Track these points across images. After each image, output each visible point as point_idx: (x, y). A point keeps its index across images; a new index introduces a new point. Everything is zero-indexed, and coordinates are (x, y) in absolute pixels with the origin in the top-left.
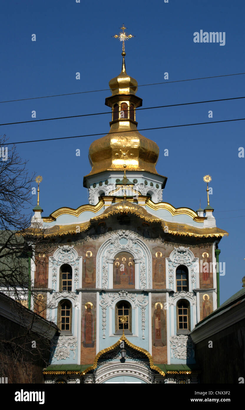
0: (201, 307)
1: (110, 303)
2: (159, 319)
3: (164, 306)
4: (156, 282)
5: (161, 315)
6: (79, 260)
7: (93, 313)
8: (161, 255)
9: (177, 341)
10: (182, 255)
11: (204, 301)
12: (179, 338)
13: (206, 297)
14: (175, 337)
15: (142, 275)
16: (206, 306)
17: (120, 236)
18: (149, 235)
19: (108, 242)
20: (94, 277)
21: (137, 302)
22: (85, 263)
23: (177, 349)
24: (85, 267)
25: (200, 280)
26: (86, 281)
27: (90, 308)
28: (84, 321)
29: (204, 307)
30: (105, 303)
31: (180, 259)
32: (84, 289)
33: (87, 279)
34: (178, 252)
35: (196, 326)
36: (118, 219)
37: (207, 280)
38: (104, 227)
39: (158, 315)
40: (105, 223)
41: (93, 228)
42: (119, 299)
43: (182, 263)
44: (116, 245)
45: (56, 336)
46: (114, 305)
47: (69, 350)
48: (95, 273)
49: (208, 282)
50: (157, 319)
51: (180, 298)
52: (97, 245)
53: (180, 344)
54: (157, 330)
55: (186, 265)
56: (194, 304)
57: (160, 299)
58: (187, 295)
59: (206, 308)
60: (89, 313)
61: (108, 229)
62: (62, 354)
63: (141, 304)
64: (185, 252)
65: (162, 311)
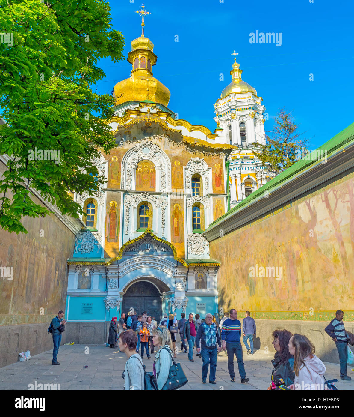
0: (214, 210)
1: (133, 203)
2: (177, 218)
3: (181, 208)
4: (175, 186)
5: (180, 215)
6: (105, 164)
7: (117, 212)
8: (179, 163)
9: (193, 239)
10: (196, 164)
11: (216, 205)
12: (195, 236)
13: (218, 201)
14: (191, 235)
15: (162, 180)
16: (218, 208)
17: (144, 145)
18: (169, 146)
19: (132, 150)
20: (118, 179)
21: (157, 203)
22: (111, 166)
23: (193, 246)
24: (111, 170)
25: (213, 187)
26: (111, 182)
27: (114, 207)
28: (108, 218)
29: (217, 209)
30: (128, 203)
31: (195, 168)
32: (109, 189)
33: (112, 180)
34: (194, 162)
35: (210, 226)
36: (142, 130)
37: (219, 187)
38: (129, 136)
39: (176, 215)
40: (131, 132)
41: (119, 136)
42: (142, 200)
43: (197, 172)
44: (139, 153)
45: (81, 231)
46: (136, 206)
47: (93, 245)
48: (120, 175)
49: (220, 188)
50: (175, 219)
51: (196, 201)
52: (122, 151)
53: (195, 242)
54: (176, 228)
55: (201, 174)
56: (207, 207)
57: (179, 201)
58: (202, 199)
59: (219, 210)
60: (114, 211)
61: (132, 138)
62: (87, 248)
63: (161, 205)
64: (200, 162)
65: (180, 212)
